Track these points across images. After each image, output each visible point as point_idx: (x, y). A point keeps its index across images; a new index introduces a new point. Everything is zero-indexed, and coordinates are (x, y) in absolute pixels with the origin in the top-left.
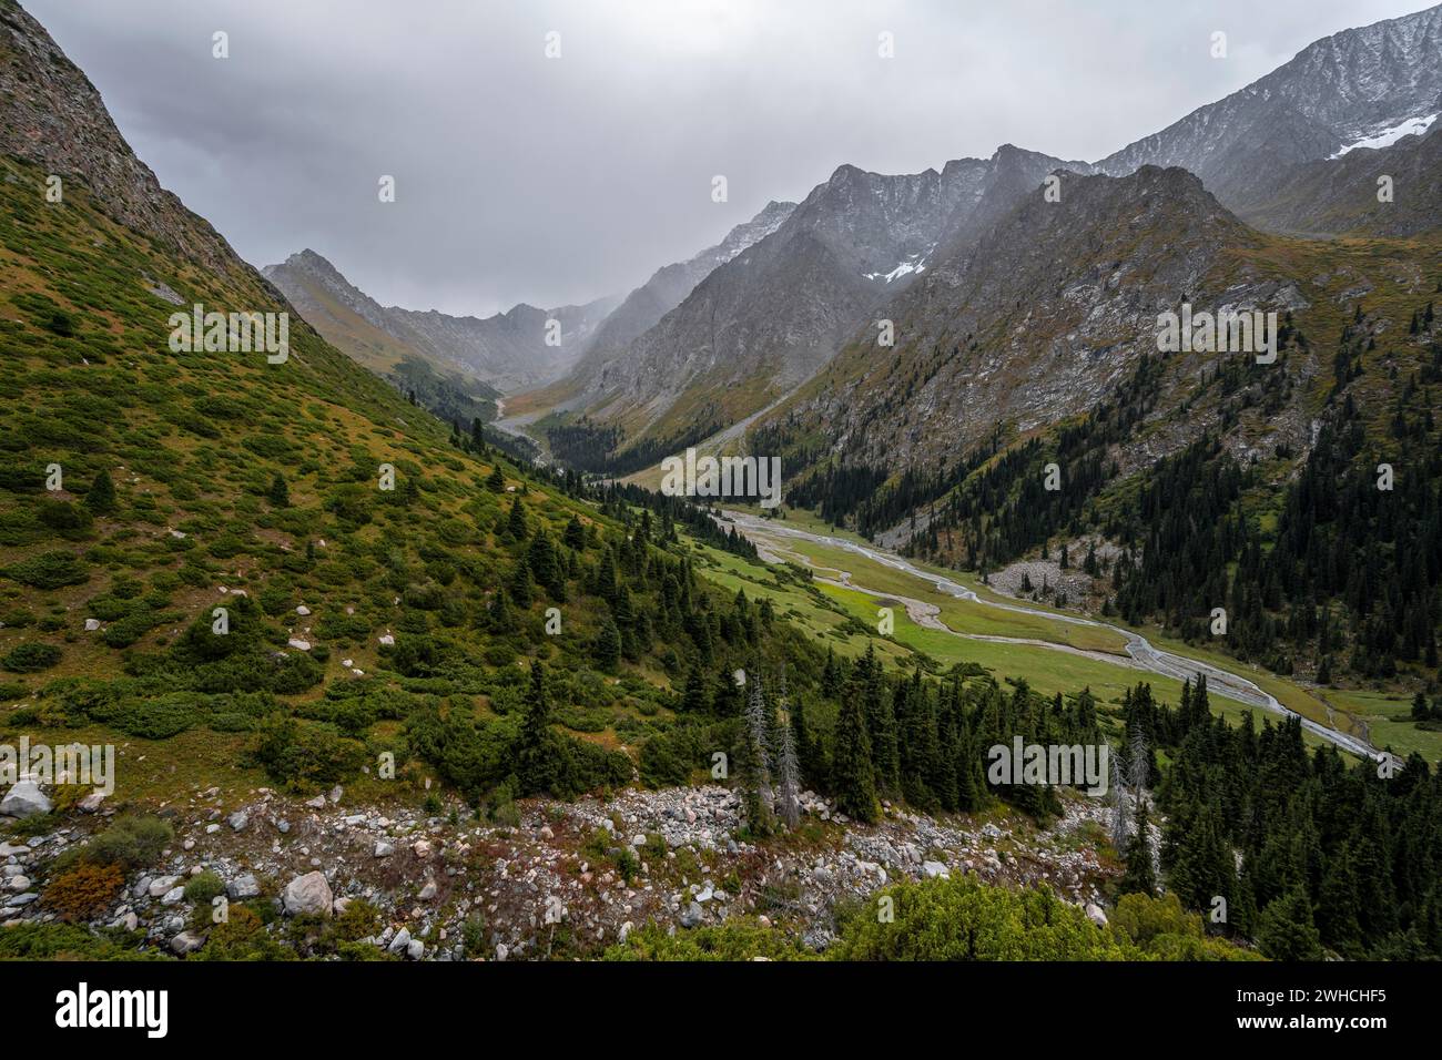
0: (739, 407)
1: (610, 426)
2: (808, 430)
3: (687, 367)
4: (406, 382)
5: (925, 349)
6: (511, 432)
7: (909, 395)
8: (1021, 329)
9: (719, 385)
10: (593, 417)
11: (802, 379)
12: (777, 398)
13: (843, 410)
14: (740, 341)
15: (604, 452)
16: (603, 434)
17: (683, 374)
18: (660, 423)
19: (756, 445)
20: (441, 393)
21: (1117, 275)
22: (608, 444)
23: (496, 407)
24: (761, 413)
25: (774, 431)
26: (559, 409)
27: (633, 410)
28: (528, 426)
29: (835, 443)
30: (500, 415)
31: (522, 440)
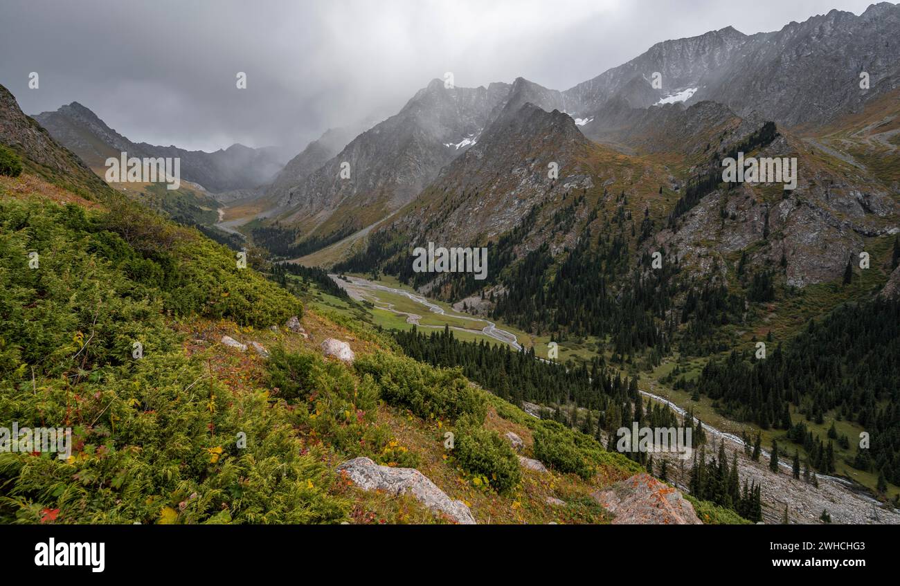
0: (367, 219)
1: (292, 228)
2: (401, 233)
3: (340, 194)
4: (154, 198)
5: (459, 192)
6: (229, 230)
7: (446, 217)
8: (494, 187)
9: (358, 206)
10: (282, 222)
11: (403, 204)
12: (388, 214)
13: (418, 223)
14: (371, 180)
15: (287, 244)
16: (288, 232)
17: (338, 198)
18: (323, 227)
19: (373, 241)
20: (179, 205)
21: (533, 164)
22: (290, 239)
23: (218, 214)
24: (378, 223)
25: (383, 234)
26: (261, 216)
27: (308, 218)
28: (239, 227)
29: (412, 240)
30: (221, 219)
31: (234, 236)
